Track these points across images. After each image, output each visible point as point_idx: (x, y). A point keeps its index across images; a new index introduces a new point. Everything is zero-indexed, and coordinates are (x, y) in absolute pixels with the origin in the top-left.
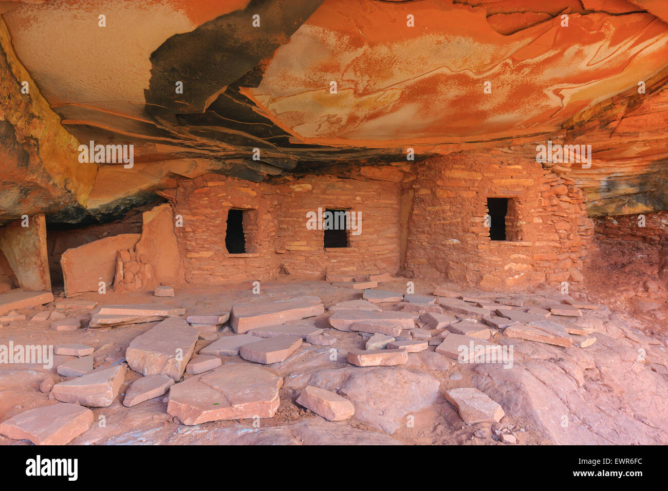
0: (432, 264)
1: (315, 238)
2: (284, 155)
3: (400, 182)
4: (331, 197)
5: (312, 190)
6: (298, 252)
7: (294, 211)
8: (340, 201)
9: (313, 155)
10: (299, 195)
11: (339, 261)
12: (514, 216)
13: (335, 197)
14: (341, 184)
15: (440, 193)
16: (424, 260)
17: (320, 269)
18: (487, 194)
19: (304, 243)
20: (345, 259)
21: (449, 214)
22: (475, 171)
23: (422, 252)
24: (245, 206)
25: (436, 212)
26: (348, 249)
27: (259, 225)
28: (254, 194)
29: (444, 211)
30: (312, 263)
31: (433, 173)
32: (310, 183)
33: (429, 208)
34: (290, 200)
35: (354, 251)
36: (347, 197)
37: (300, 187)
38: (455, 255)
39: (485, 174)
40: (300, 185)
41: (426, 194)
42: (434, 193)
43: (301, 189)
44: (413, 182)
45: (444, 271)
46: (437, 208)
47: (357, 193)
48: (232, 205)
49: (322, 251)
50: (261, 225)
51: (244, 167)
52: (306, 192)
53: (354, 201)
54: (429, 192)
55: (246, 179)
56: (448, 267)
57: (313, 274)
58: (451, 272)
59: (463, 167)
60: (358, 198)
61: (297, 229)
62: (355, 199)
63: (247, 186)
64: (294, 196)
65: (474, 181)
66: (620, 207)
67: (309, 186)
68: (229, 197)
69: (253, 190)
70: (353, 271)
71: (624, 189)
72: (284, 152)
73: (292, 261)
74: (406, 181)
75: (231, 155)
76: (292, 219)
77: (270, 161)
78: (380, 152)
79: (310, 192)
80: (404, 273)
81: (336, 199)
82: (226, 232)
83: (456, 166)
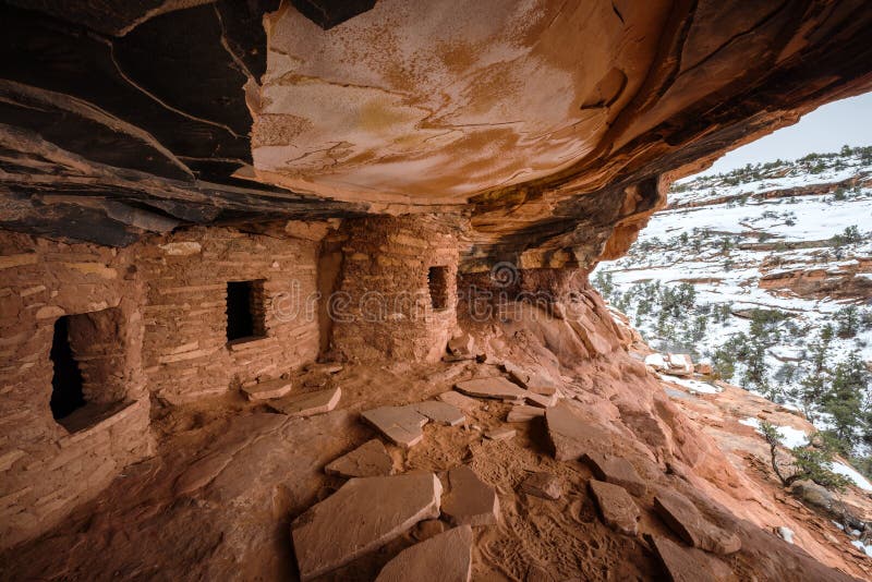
0: (370, 342)
1: (212, 334)
2: (203, 197)
3: (322, 241)
4: (235, 264)
5: (201, 252)
6: (186, 364)
7: (169, 291)
8: (250, 271)
9: (251, 201)
10: (176, 262)
11: (255, 363)
12: (441, 283)
13: (242, 264)
14: (247, 243)
15: (382, 260)
16: (359, 339)
17: (227, 382)
18: (430, 264)
19: (194, 345)
20: (264, 356)
21: (393, 285)
22: (423, 238)
23: (356, 329)
24: (95, 305)
25: (377, 282)
26: (266, 341)
27: (126, 339)
28: (111, 274)
29: (386, 282)
30: (210, 375)
31: (374, 235)
32: (199, 240)
33: (366, 277)
34: (159, 271)
35: (274, 342)
36: (259, 264)
37: (179, 248)
38: (399, 332)
39: (432, 243)
40: (179, 244)
41: (362, 261)
42: (374, 260)
43: (180, 251)
44: (343, 244)
45: (386, 348)
46: (378, 278)
47: (273, 257)
48: (62, 313)
49: (226, 352)
50: (130, 338)
51: (97, 216)
52: (189, 257)
53: (270, 270)
54: (366, 257)
55: (89, 241)
56: (392, 344)
57: (215, 393)
58: (396, 350)
59: (410, 232)
60: (276, 265)
61: (179, 324)
62: (271, 266)
63: (95, 257)
64: (165, 263)
65: (420, 250)
66: (471, 267)
67: (197, 247)
68: (55, 293)
69: (107, 266)
70: (273, 369)
71: (480, 254)
72: (206, 192)
73: (174, 380)
74: (331, 240)
75: (81, 186)
76: (167, 307)
77: (169, 207)
78: (343, 207)
79: (200, 255)
80: (329, 356)
81: (244, 267)
82: (53, 383)
83: (404, 231)
